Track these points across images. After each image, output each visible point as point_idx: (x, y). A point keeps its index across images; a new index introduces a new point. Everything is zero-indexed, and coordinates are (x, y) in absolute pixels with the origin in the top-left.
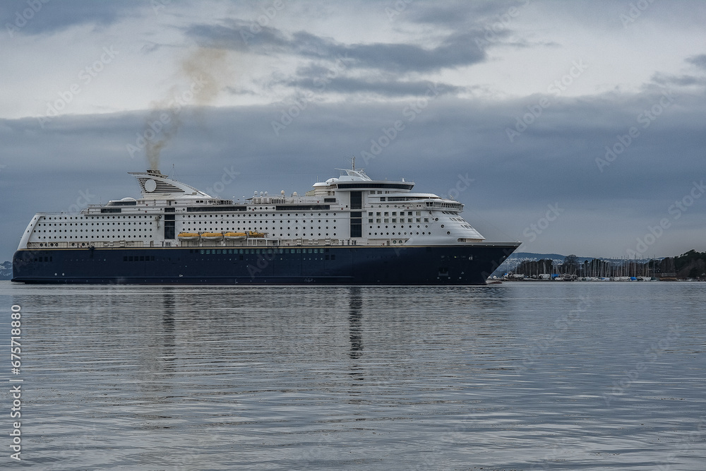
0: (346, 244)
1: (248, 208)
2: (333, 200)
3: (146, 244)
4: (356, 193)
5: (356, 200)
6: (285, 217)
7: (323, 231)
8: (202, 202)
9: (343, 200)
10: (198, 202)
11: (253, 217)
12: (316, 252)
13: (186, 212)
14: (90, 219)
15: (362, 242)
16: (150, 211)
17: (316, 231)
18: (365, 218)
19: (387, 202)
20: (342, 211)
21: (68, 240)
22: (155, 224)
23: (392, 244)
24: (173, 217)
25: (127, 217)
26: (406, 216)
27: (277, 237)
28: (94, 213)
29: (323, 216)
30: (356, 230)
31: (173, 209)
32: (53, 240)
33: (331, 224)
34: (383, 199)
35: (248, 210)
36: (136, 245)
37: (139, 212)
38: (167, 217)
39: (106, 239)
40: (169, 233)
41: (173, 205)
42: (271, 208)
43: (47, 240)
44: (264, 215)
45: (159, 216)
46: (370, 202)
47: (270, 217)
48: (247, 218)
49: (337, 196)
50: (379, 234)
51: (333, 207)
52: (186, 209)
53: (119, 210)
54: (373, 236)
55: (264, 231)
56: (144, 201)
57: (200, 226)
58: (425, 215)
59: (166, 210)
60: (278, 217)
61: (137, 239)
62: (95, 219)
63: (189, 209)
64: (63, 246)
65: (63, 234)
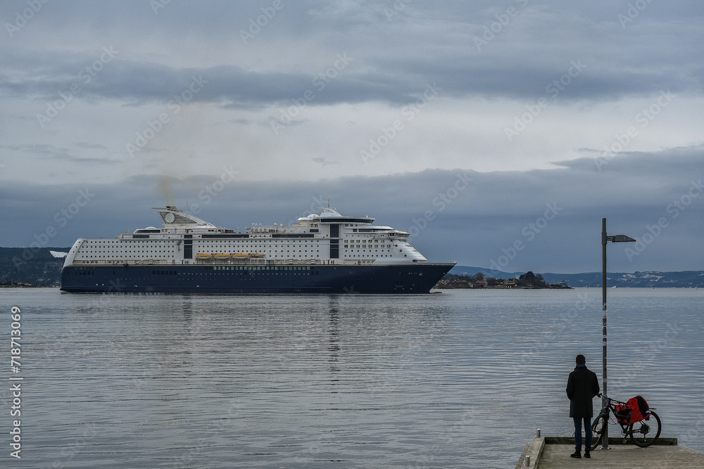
0: (326, 263)
1: (250, 236)
2: (317, 231)
3: (169, 262)
4: (334, 226)
5: (335, 230)
6: (279, 243)
7: (309, 254)
8: (213, 231)
9: (325, 232)
10: (209, 231)
11: (254, 243)
12: (304, 269)
13: (201, 238)
14: (124, 243)
15: (338, 262)
16: (173, 237)
17: (303, 254)
18: (341, 245)
19: (358, 232)
20: (323, 239)
21: (106, 259)
22: (176, 247)
23: (362, 264)
24: (191, 242)
25: (154, 242)
26: (373, 243)
27: (273, 258)
28: (127, 239)
29: (309, 242)
30: (334, 253)
31: (191, 236)
32: (94, 259)
33: (315, 248)
34: (355, 230)
35: (250, 238)
36: (161, 263)
37: (164, 238)
38: (186, 242)
39: (136, 258)
40: (188, 254)
41: (190, 233)
42: (268, 236)
43: (89, 259)
44: (262, 242)
45: (180, 242)
46: (345, 233)
47: (268, 242)
48: (249, 242)
49: (319, 228)
50: (352, 256)
51: (317, 236)
52: (201, 236)
53: (148, 236)
54: (348, 258)
55: (262, 253)
56: (166, 230)
57: (212, 249)
58: (387, 242)
59: (186, 236)
60: (273, 243)
61: (162, 258)
62: (128, 243)
63: (204, 236)
64: (102, 263)
65: (102, 254)
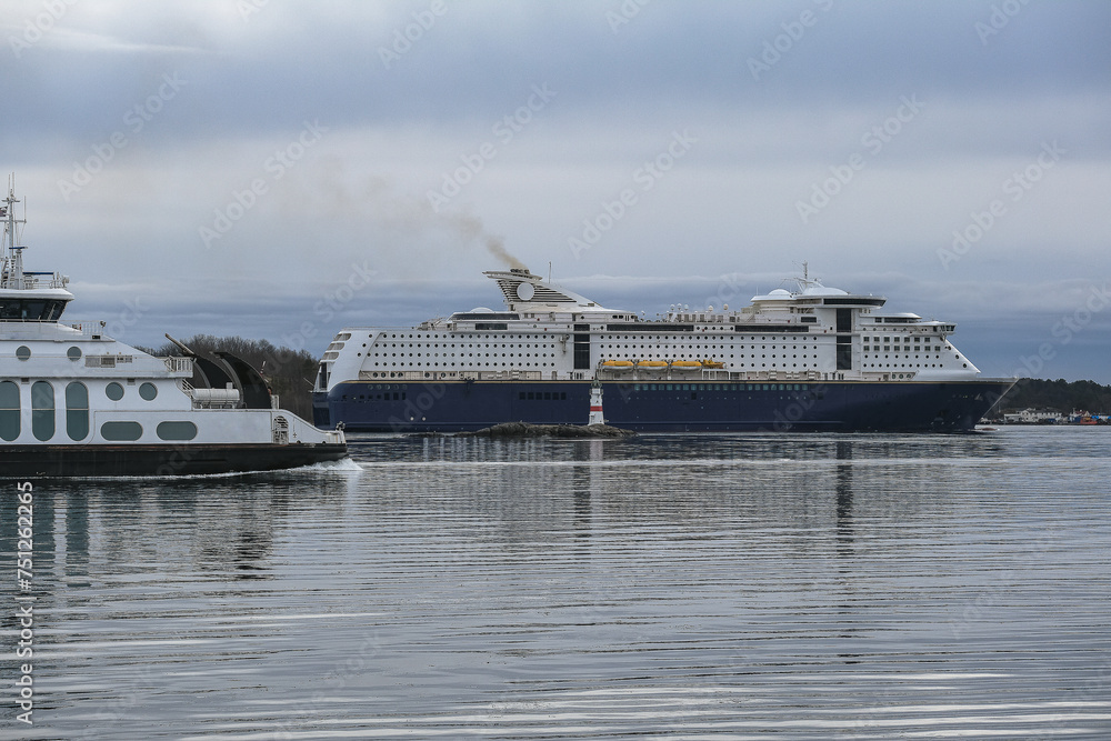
0: (830, 378)
1: (695, 327)
2: (814, 320)
3: (547, 376)
4: (844, 311)
5: (844, 321)
6: (747, 341)
7: (800, 361)
8: (621, 317)
9: (827, 322)
10: (615, 317)
11: (702, 341)
12: (797, 388)
13: (605, 330)
14: (458, 339)
15: (850, 376)
16: (552, 328)
17: (789, 361)
18: (856, 346)
19: (883, 323)
20: (825, 335)
21: (424, 368)
22: (558, 347)
23: (890, 379)
24: (587, 338)
25: (516, 337)
26: (912, 344)
27: (737, 369)
28: (464, 330)
29: (800, 341)
30: (844, 360)
31: (586, 327)
32: (398, 368)
33: (810, 352)
34: (878, 320)
35: (696, 331)
36: (532, 377)
37: (535, 330)
38: (577, 337)
39: (483, 368)
40: (582, 359)
42: (727, 329)
43: (390, 368)
44: (718, 338)
45: (567, 336)
46: (862, 323)
47: (727, 340)
48: (694, 341)
49: (816, 314)
50: (876, 365)
51: (813, 329)
52: (605, 327)
53: (504, 326)
54: (869, 369)
55: (717, 359)
56: (533, 315)
58: (934, 342)
59: (577, 327)
60: (737, 340)
61: (532, 367)
62: (466, 340)
63: (610, 327)
64: (416, 377)
65: (415, 360)
